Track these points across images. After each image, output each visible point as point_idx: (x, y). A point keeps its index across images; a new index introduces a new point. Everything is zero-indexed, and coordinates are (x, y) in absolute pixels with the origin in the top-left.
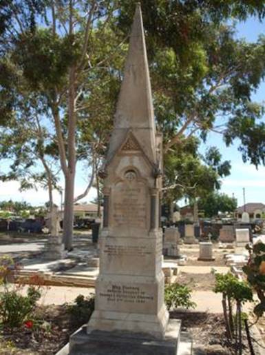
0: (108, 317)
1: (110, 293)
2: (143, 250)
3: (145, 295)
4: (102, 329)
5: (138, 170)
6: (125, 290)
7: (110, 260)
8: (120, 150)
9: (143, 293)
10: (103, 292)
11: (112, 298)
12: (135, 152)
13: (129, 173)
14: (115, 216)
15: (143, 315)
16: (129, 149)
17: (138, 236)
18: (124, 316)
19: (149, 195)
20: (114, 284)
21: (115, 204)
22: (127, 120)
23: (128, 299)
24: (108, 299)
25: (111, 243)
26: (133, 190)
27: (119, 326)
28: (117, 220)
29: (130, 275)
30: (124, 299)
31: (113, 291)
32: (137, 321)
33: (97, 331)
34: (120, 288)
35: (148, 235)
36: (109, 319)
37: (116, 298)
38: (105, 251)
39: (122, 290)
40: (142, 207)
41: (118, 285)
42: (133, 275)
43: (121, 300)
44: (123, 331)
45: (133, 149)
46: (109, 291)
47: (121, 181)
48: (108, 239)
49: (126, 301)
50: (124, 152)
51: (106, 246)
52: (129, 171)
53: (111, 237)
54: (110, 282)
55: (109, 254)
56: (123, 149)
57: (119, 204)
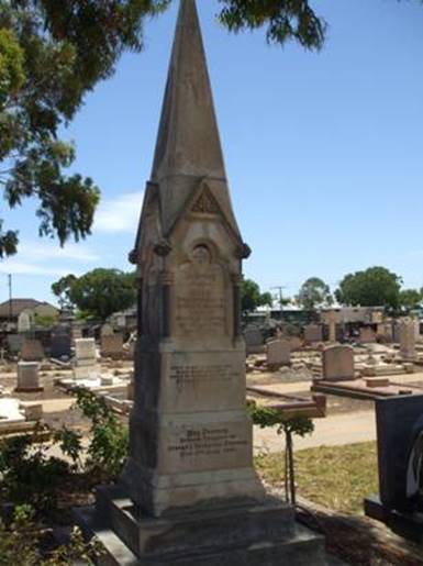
0: (184, 483)
1: (184, 444)
2: (229, 370)
3: (236, 439)
4: (179, 504)
5: (215, 245)
6: (207, 435)
7: (180, 391)
8: (188, 211)
9: (233, 437)
10: (172, 444)
11: (188, 451)
12: (211, 216)
13: (198, 250)
14: (179, 318)
15: (234, 471)
16: (202, 211)
17: (221, 349)
18: (207, 476)
19: (230, 285)
20: (189, 428)
21: (179, 299)
22: (192, 162)
23: (212, 449)
24: (182, 454)
25: (181, 362)
26: (204, 276)
27: (204, 493)
28: (181, 325)
29: (210, 411)
30: (205, 450)
31: (189, 440)
32: (229, 481)
33: (171, 508)
34: (198, 433)
35: (234, 346)
36: (186, 486)
37: (194, 451)
38: (172, 377)
39: (201, 437)
40: (219, 303)
41: (195, 429)
42: (216, 411)
43: (202, 452)
44: (211, 499)
45: (209, 212)
46: (182, 441)
47: (188, 261)
48: (176, 355)
49: (208, 453)
50: (194, 214)
51: (173, 368)
52: (199, 246)
53: (179, 353)
54: (183, 426)
55: (178, 382)
56: (193, 210)
57: (184, 299)
